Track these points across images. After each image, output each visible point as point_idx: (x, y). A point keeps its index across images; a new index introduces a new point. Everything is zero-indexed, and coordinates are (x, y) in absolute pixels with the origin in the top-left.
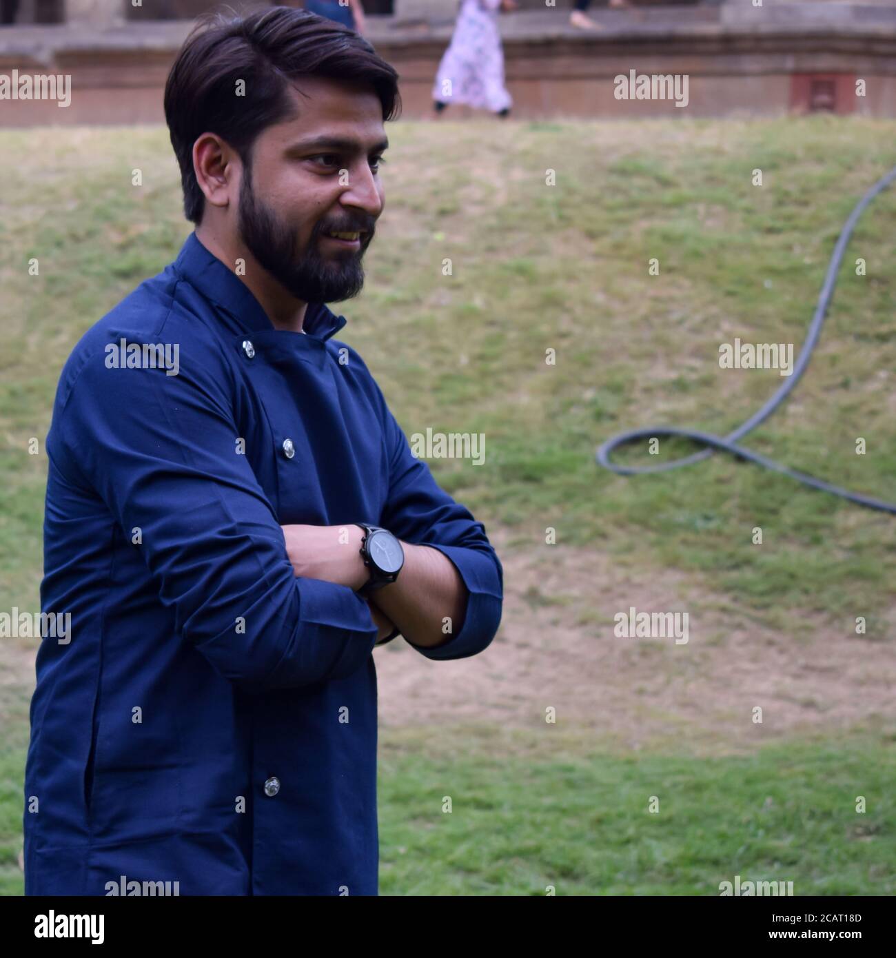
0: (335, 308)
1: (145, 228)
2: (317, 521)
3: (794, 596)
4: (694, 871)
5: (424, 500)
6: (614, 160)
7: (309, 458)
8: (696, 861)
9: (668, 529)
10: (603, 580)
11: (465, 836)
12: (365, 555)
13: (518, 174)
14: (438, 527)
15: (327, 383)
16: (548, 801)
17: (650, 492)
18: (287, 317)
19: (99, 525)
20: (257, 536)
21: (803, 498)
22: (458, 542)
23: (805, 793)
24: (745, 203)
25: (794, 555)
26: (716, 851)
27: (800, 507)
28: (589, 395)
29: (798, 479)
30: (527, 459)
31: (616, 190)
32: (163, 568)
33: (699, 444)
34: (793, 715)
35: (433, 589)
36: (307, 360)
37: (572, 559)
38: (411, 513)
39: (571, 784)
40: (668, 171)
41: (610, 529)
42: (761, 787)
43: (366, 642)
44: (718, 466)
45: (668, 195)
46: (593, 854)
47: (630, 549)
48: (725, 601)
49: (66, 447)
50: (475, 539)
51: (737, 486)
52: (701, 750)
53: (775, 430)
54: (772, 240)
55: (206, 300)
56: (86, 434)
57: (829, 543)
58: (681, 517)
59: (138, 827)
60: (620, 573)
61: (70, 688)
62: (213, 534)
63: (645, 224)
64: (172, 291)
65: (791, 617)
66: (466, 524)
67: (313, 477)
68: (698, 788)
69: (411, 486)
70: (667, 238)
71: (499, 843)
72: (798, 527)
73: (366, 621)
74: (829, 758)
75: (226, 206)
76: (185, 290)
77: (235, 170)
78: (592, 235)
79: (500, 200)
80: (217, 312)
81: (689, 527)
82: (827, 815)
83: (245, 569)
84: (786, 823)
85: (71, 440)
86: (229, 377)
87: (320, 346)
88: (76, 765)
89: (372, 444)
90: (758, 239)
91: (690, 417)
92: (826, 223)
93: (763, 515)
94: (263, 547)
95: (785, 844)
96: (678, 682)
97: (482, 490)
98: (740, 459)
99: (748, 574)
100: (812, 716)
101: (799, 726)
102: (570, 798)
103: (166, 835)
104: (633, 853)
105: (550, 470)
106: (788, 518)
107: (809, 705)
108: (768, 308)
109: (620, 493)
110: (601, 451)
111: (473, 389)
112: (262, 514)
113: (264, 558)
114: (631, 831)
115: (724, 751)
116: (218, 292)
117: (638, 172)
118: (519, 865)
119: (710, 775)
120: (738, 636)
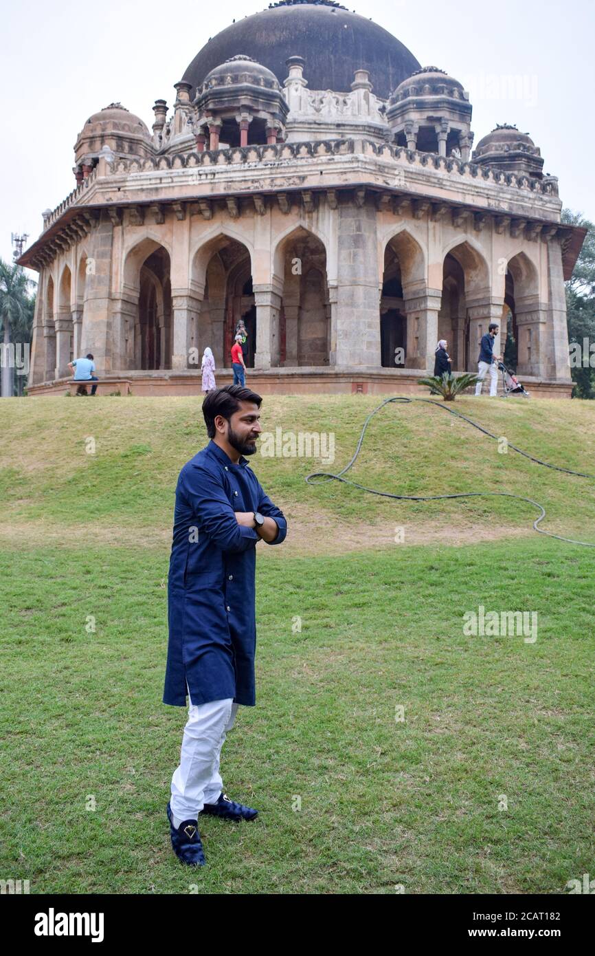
0: (246, 458)
1: (192, 422)
2: (243, 511)
3: (355, 515)
4: (330, 586)
5: (268, 505)
6: (309, 405)
7: (241, 495)
8: (331, 583)
9: (323, 498)
10: (307, 511)
11: (273, 578)
12: (255, 520)
13: (285, 409)
14: (271, 512)
15: (245, 476)
16: (294, 568)
17: (318, 489)
18: (235, 460)
19: (189, 513)
20: (230, 515)
21: (356, 490)
22: (276, 516)
23: (357, 565)
24: (341, 416)
25: (354, 504)
26: (336, 581)
27: (355, 493)
28: (303, 465)
29: (355, 485)
30: (288, 481)
31: (309, 413)
32: (206, 523)
33: (331, 477)
34: (354, 545)
35: (271, 528)
36: (240, 471)
37: (299, 506)
38: (265, 509)
39: (299, 564)
40: (322, 408)
41: (308, 498)
42: (346, 564)
43: (255, 541)
44: (335, 482)
45: (323, 414)
46: (305, 582)
47: (314, 504)
48: (337, 516)
49: (182, 494)
50: (280, 515)
51: (340, 488)
52: (331, 555)
53: (349, 473)
54: (348, 425)
55: (216, 457)
56: (186, 490)
57: (362, 501)
58: (326, 495)
59: (197, 588)
60: (311, 509)
61: (180, 553)
62: (219, 515)
63: (317, 422)
64: (207, 454)
65: (353, 520)
66: (277, 511)
67: (242, 500)
68: (331, 564)
69: (265, 502)
70: (322, 425)
71: (282, 579)
72: (355, 498)
73: (255, 536)
74: (363, 556)
75: (224, 433)
76: (211, 454)
77: (226, 424)
78: (304, 424)
79: (281, 415)
80: (219, 460)
81: (329, 498)
82: (363, 571)
83: (228, 523)
84: (352, 573)
85: (183, 491)
86: (222, 475)
87: (243, 468)
88: (182, 572)
89: (255, 492)
90: (345, 426)
91: (328, 470)
92: (361, 422)
93: (346, 495)
94: (231, 518)
95: (352, 578)
96: (326, 537)
97: (277, 489)
98: (341, 480)
99: (343, 509)
100: (359, 545)
101: (356, 548)
102: (299, 567)
103: (204, 589)
104: (315, 581)
105: (294, 483)
106: (352, 495)
107: (358, 542)
108: (347, 443)
109: (311, 489)
110: (306, 478)
111: (274, 463)
112: (230, 510)
113: (231, 521)
114: (314, 576)
115: (337, 555)
116: (219, 454)
117: (315, 409)
118: (286, 585)
119: (334, 561)
120: (341, 525)
